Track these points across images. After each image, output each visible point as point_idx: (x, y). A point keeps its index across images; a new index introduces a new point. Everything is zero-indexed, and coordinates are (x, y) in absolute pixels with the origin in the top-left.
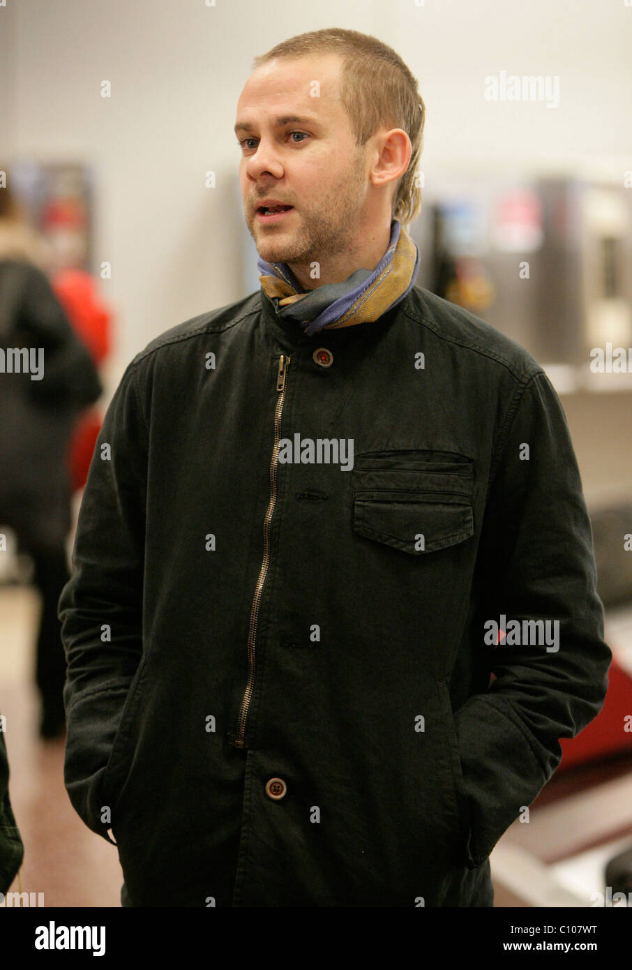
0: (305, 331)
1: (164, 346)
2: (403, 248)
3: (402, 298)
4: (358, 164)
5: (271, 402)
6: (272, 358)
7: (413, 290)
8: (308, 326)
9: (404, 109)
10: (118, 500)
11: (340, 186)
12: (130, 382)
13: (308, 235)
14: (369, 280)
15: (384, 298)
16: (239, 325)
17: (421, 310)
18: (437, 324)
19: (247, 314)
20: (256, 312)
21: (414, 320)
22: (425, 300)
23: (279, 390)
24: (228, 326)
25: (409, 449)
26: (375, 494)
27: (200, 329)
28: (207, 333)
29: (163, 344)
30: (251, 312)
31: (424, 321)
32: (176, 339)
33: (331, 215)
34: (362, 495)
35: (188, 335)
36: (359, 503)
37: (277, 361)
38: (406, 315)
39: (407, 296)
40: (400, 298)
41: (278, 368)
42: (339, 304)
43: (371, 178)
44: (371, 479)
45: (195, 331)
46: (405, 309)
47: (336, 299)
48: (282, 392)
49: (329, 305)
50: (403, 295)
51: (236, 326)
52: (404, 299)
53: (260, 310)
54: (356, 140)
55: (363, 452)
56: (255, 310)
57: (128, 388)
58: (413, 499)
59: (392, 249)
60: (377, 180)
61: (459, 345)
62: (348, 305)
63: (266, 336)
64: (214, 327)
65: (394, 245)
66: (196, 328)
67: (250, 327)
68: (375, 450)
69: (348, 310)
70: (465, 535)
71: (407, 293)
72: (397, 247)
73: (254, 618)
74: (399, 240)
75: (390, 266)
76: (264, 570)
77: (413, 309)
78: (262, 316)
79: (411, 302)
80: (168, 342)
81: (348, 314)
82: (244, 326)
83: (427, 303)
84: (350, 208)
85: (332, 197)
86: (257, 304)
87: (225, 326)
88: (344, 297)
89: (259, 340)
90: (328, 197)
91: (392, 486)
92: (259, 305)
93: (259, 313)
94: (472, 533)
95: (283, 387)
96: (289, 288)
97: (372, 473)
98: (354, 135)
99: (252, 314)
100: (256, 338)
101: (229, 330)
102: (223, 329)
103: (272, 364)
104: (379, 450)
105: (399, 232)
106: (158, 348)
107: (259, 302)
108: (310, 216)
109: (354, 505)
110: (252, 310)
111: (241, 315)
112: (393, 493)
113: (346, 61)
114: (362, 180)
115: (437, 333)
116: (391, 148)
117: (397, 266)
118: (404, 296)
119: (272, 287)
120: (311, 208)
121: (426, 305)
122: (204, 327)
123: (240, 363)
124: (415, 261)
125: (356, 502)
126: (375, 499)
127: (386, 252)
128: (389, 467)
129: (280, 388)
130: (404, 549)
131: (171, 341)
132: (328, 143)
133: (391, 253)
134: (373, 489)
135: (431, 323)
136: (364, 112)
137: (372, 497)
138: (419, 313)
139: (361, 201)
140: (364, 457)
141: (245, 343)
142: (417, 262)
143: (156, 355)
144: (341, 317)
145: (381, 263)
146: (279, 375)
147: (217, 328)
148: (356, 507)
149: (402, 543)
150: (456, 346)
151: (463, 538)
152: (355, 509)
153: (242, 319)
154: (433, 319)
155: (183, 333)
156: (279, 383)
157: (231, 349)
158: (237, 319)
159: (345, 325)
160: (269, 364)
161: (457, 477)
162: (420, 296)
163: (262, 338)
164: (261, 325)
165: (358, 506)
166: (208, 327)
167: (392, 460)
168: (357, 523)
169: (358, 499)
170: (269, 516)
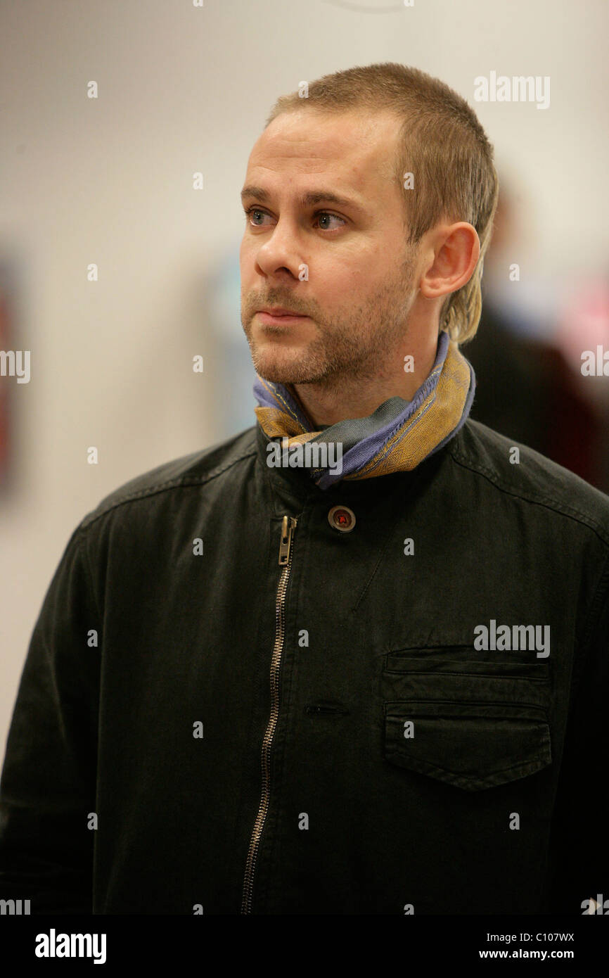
0: (317, 484)
1: (123, 504)
2: (453, 369)
3: (450, 439)
4: (408, 266)
5: (271, 579)
6: (273, 520)
7: (465, 427)
8: (321, 476)
9: (474, 192)
10: (60, 716)
11: (379, 296)
12: (77, 552)
13: (324, 353)
14: (404, 414)
15: (424, 438)
16: (226, 475)
17: (476, 454)
18: (496, 471)
19: (236, 459)
20: (249, 456)
21: (466, 467)
22: (480, 439)
23: (282, 563)
24: (211, 475)
25: (460, 643)
26: (414, 706)
27: (172, 480)
28: (182, 486)
29: (122, 501)
30: (242, 456)
31: (480, 467)
32: (140, 494)
33: (360, 334)
34: (396, 708)
35: (156, 489)
36: (393, 719)
37: (279, 524)
38: (454, 460)
39: (457, 435)
40: (447, 438)
41: (280, 535)
42: (364, 447)
43: (420, 285)
44: (408, 686)
45: (167, 483)
46: (455, 451)
47: (359, 440)
48: (286, 566)
49: (349, 449)
50: (451, 434)
51: (221, 477)
52: (453, 439)
53: (255, 454)
54: (408, 236)
55: (398, 648)
56: (248, 453)
57: (73, 563)
58: (465, 714)
59: (437, 372)
60: (429, 290)
61: (527, 501)
62: (376, 448)
63: (264, 489)
64: (192, 477)
65: (440, 365)
66: (168, 478)
67: (242, 477)
68: (414, 645)
69: (376, 454)
70: (539, 764)
71: (457, 432)
72: (444, 369)
73: (249, 882)
74: (447, 358)
75: (434, 394)
76: (262, 815)
77: (464, 452)
78: (257, 462)
79: (462, 442)
80: (128, 498)
81: (376, 460)
82: (234, 477)
83: (483, 443)
84: (388, 325)
85: (365, 311)
86: (250, 445)
87: (207, 475)
88: (370, 437)
89: (255, 496)
90: (361, 310)
91: (438, 694)
92: (253, 445)
93: (253, 457)
94: (549, 760)
95: (287, 559)
96: (295, 424)
97: (409, 678)
98: (406, 227)
99: (243, 459)
100: (251, 495)
101: (214, 480)
102: (204, 479)
103: (272, 527)
104: (418, 644)
105: (447, 348)
106: (116, 507)
107: (253, 443)
108: (332, 332)
109: (384, 722)
110: (244, 453)
111: (230, 460)
112: (437, 705)
113: (406, 122)
114: (409, 288)
115: (498, 485)
116: (452, 246)
117: (444, 395)
118: (454, 435)
119: (273, 423)
120: (335, 323)
121: (483, 448)
122: (179, 477)
123: (228, 527)
124: (468, 387)
125: (388, 718)
126: (413, 713)
127: (429, 375)
128: (433, 668)
129: (283, 561)
130: (455, 783)
131: (134, 496)
132: (372, 236)
133: (436, 376)
134: (410, 699)
135: (489, 471)
136: (423, 196)
137: (411, 710)
138: (473, 457)
139: (403, 316)
140: (397, 655)
141: (235, 500)
142: (470, 389)
143: (112, 517)
144: (367, 463)
145: (422, 389)
146: (282, 543)
147: (197, 479)
148: (387, 724)
149: (452, 775)
150: (523, 501)
151: (537, 768)
152: (387, 727)
153: (230, 467)
154: (492, 465)
155: (150, 487)
156: (281, 554)
157: (216, 507)
158: (224, 465)
159: (372, 474)
160: (268, 528)
161: (527, 682)
162: (473, 434)
163: (258, 492)
164: (256, 474)
165: (391, 722)
166: (184, 478)
167: (437, 659)
168: (389, 747)
169: (390, 713)
170: (269, 738)
